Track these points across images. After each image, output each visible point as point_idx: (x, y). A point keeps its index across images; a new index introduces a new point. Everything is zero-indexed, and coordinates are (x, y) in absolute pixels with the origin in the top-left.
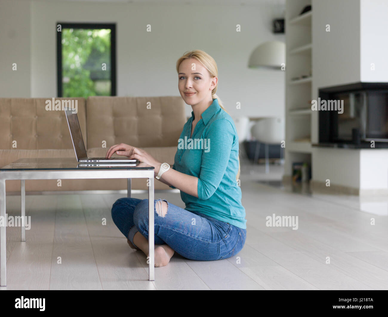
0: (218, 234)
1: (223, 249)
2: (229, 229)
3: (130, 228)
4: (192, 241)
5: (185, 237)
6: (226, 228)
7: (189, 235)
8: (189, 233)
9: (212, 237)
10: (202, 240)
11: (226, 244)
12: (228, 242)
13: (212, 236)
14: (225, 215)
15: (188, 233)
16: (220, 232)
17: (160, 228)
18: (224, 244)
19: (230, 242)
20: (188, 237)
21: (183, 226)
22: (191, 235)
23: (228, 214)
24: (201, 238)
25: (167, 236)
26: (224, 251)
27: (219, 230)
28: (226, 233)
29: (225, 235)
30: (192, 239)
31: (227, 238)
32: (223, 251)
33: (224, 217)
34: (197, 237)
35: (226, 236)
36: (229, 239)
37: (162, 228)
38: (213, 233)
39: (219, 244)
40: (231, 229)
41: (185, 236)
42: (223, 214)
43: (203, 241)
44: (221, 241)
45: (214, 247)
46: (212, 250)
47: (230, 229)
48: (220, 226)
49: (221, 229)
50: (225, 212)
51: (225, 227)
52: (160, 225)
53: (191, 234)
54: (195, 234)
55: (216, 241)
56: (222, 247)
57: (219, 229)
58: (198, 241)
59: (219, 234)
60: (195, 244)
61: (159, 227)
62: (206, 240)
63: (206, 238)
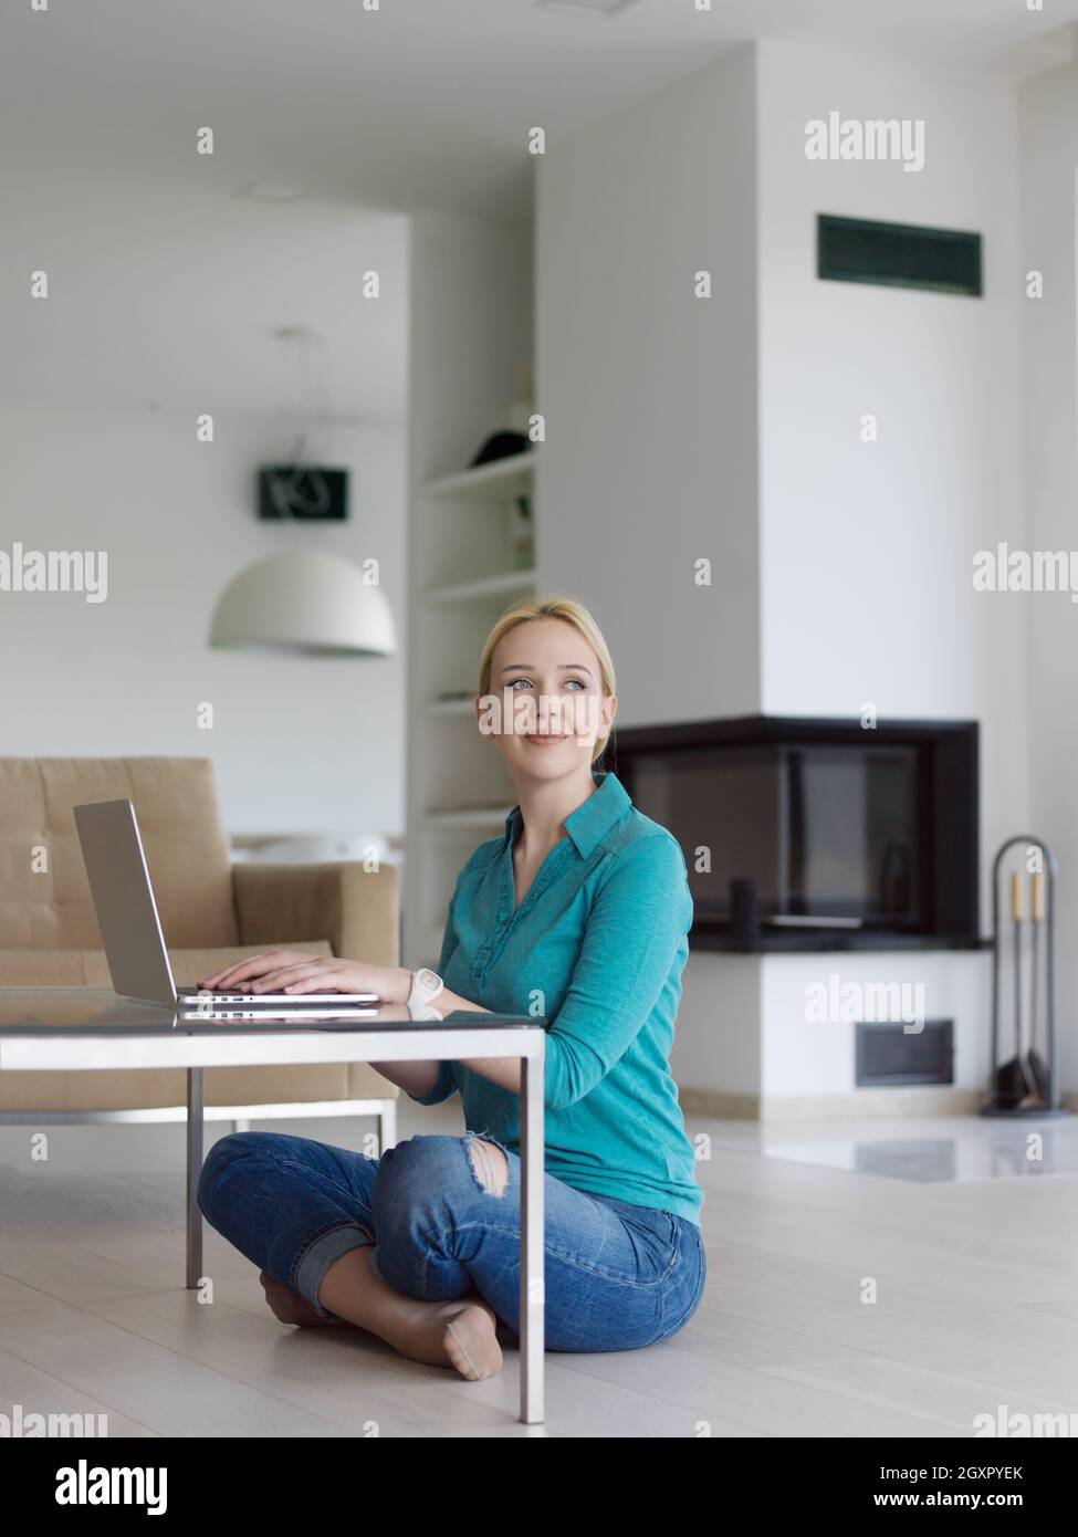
0: (649, 1252)
1: (670, 1307)
2: (673, 1235)
3: (306, 1246)
4: (578, 1283)
5: (559, 1267)
6: (663, 1228)
7: (572, 1260)
8: (571, 1254)
9: (638, 1265)
10: (609, 1274)
11: (675, 1287)
12: (682, 1277)
13: (637, 1260)
14: (651, 1182)
15: (568, 1254)
16: (653, 1246)
17: (487, 1237)
18: (671, 1286)
19: (686, 1279)
20: (568, 1267)
21: (554, 1228)
22: (577, 1260)
23: (661, 1178)
24: (606, 1269)
25: (506, 1267)
26: (672, 1310)
27: (645, 1239)
28: (670, 1249)
29: (669, 1255)
30: (581, 1272)
31: (678, 1265)
32: (671, 1314)
33: (649, 1189)
34: (593, 1264)
35: (674, 1260)
36: (682, 1266)
37: (494, 1234)
38: (639, 1252)
39: (659, 1290)
40: (679, 1231)
42: (645, 1181)
43: (612, 1280)
44: (663, 1277)
45: (644, 1302)
46: (639, 1312)
47: (676, 1234)
48: (644, 1224)
50: (649, 1170)
51: (658, 1228)
52: (487, 1226)
53: (578, 1254)
54: (588, 1256)
55: (650, 1279)
56: (666, 1297)
57: (647, 1236)
58: (598, 1279)
59: (653, 1253)
61: (484, 1232)
62: (621, 1273)
63: (621, 1270)
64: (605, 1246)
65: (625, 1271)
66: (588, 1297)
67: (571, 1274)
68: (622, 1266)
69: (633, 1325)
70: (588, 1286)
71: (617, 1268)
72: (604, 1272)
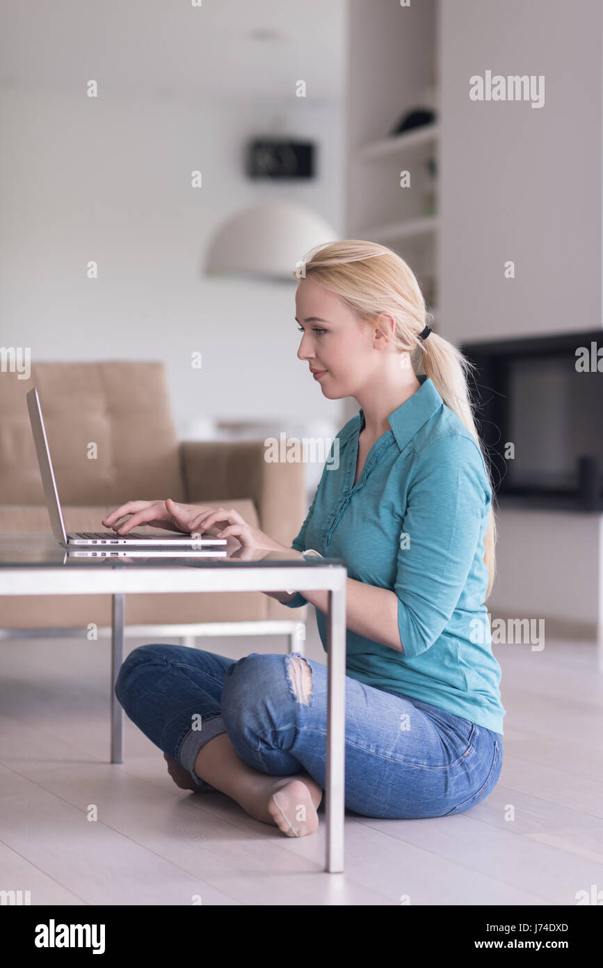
0: (447, 744)
1: (459, 789)
2: (472, 734)
3: (187, 732)
4: (377, 767)
6: (465, 730)
7: (373, 751)
8: (371, 746)
9: (429, 753)
10: (404, 761)
11: (467, 774)
12: (473, 767)
15: (369, 746)
16: (452, 740)
17: (301, 736)
18: (463, 772)
19: (477, 768)
20: (369, 755)
21: (355, 726)
22: (377, 751)
24: (402, 757)
25: (317, 755)
26: (462, 791)
27: (447, 734)
28: (466, 744)
29: (464, 748)
30: (381, 760)
31: (471, 756)
34: (390, 753)
35: (468, 752)
36: (475, 759)
37: (305, 733)
39: (449, 773)
40: (478, 732)
41: (363, 753)
43: (407, 764)
44: (455, 764)
45: (435, 781)
46: (431, 789)
47: (474, 734)
48: (448, 723)
49: (451, 733)
51: (460, 727)
52: (301, 727)
53: (377, 746)
54: (387, 747)
55: (442, 764)
56: (457, 779)
57: (448, 732)
58: (395, 764)
59: (450, 744)
60: (387, 773)
61: (298, 732)
62: (414, 760)
63: (413, 757)
64: (400, 738)
65: (417, 758)
66: (388, 778)
67: (372, 761)
68: (414, 754)
69: (426, 799)
70: (387, 769)
71: (410, 756)
72: (400, 758)
